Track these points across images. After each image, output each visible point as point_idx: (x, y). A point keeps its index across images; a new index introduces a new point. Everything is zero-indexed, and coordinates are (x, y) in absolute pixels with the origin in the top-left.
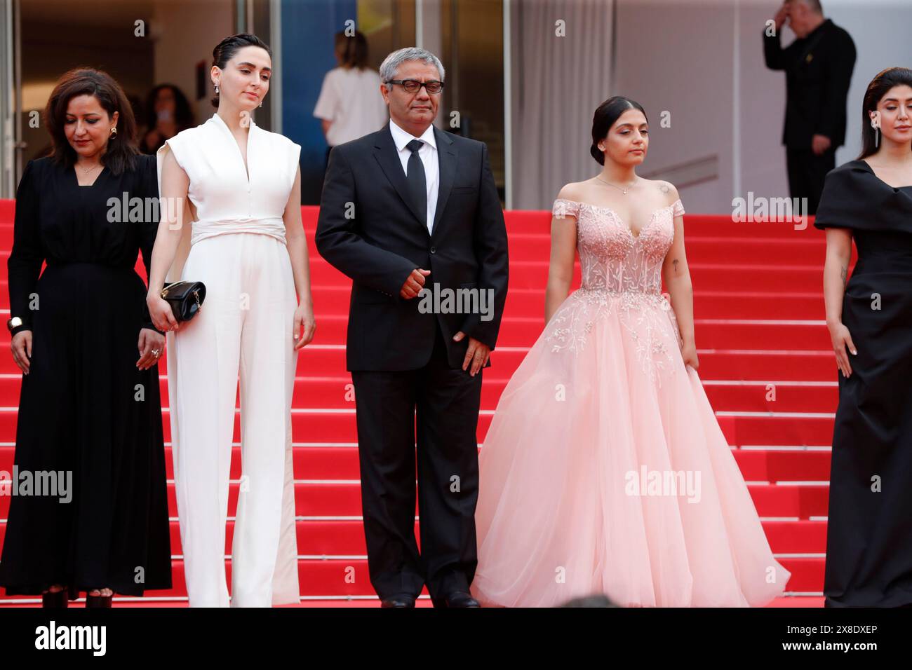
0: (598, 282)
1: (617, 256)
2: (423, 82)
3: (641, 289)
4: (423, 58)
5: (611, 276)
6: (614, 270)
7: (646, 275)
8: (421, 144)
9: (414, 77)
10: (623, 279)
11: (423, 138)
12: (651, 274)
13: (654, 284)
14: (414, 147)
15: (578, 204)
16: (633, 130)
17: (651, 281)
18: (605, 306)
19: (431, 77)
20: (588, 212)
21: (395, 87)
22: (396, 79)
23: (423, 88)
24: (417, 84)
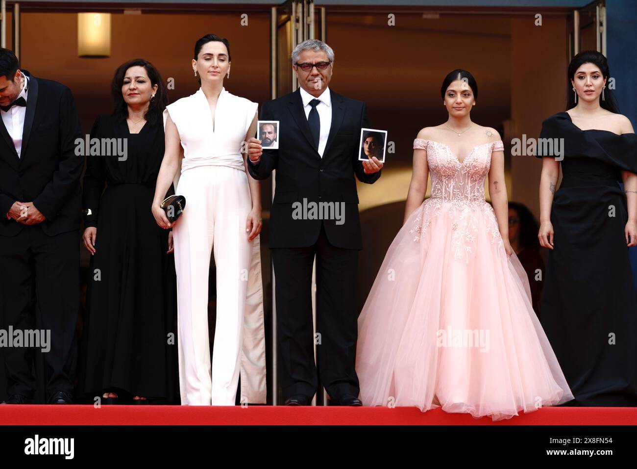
0: (438, 193)
1: (448, 176)
2: (314, 63)
3: (466, 197)
4: (314, 48)
5: (446, 189)
6: (448, 185)
7: (470, 189)
8: (318, 102)
9: (308, 61)
10: (453, 191)
11: (320, 98)
12: (473, 188)
13: (476, 194)
14: (314, 103)
15: (426, 141)
16: (456, 94)
17: (474, 193)
18: (439, 208)
19: (320, 60)
20: (432, 147)
21: (299, 68)
22: (298, 63)
23: (314, 68)
24: (311, 65)
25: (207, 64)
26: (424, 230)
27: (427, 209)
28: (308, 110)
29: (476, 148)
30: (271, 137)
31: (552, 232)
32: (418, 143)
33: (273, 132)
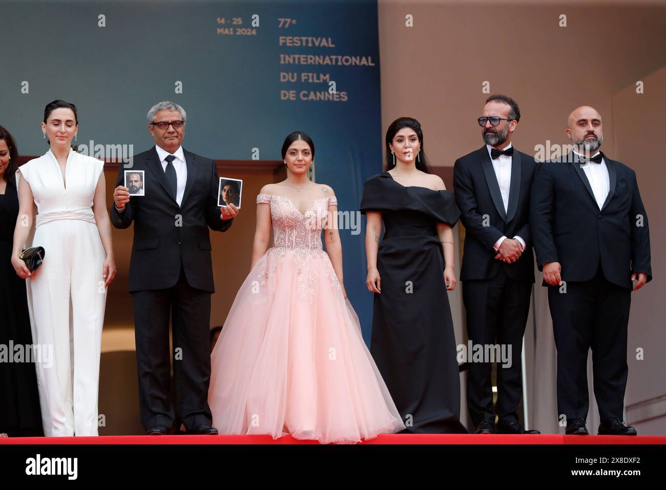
0: (281, 242)
1: (291, 226)
2: (170, 122)
3: (307, 246)
4: (169, 108)
5: (288, 238)
6: (290, 234)
7: (310, 238)
8: (174, 158)
9: (164, 120)
10: (296, 240)
11: (175, 154)
12: (313, 237)
13: (315, 243)
14: (170, 159)
15: (269, 196)
16: (298, 152)
17: (314, 242)
18: (283, 256)
19: (175, 119)
20: (275, 200)
21: (156, 127)
22: (155, 122)
23: (171, 126)
24: (167, 124)
25: (55, 129)
26: (271, 275)
27: (272, 256)
28: (164, 165)
29: (316, 201)
30: (137, 185)
31: (379, 278)
32: (262, 198)
33: (139, 180)
